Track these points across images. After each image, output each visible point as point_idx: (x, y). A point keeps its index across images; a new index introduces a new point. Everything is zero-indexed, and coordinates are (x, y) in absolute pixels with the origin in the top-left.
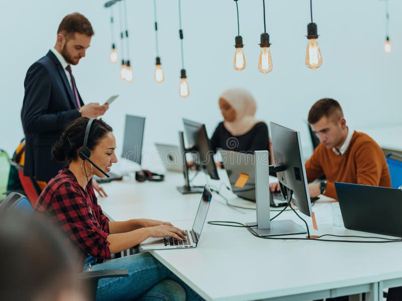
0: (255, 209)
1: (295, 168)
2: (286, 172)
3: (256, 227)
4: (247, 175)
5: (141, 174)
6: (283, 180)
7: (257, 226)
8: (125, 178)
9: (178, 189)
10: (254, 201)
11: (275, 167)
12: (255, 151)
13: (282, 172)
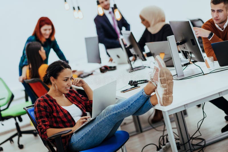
0: (174, 70)
1: (191, 40)
2: (186, 44)
3: (176, 76)
4: (164, 53)
5: (103, 68)
6: (185, 48)
7: (177, 74)
8: (94, 73)
9: (127, 70)
10: (173, 66)
11: (179, 42)
12: (167, 37)
13: (183, 44)
